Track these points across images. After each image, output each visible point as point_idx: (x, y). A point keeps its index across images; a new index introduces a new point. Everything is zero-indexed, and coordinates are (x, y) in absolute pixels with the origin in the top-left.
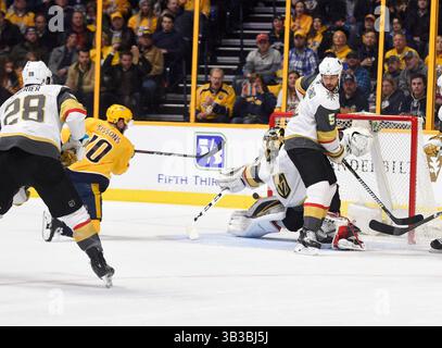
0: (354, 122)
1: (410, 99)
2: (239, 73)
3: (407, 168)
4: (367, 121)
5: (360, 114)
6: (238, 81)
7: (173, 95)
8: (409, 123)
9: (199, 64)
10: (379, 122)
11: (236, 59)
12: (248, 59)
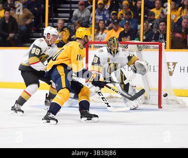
0: (129, 46)
1: (158, 34)
2: (69, 21)
3: (157, 69)
4: (136, 45)
5: (132, 41)
6: (69, 26)
7: (37, 34)
8: (158, 46)
9: (49, 17)
10: (142, 46)
11: (68, 15)
12: (74, 14)
